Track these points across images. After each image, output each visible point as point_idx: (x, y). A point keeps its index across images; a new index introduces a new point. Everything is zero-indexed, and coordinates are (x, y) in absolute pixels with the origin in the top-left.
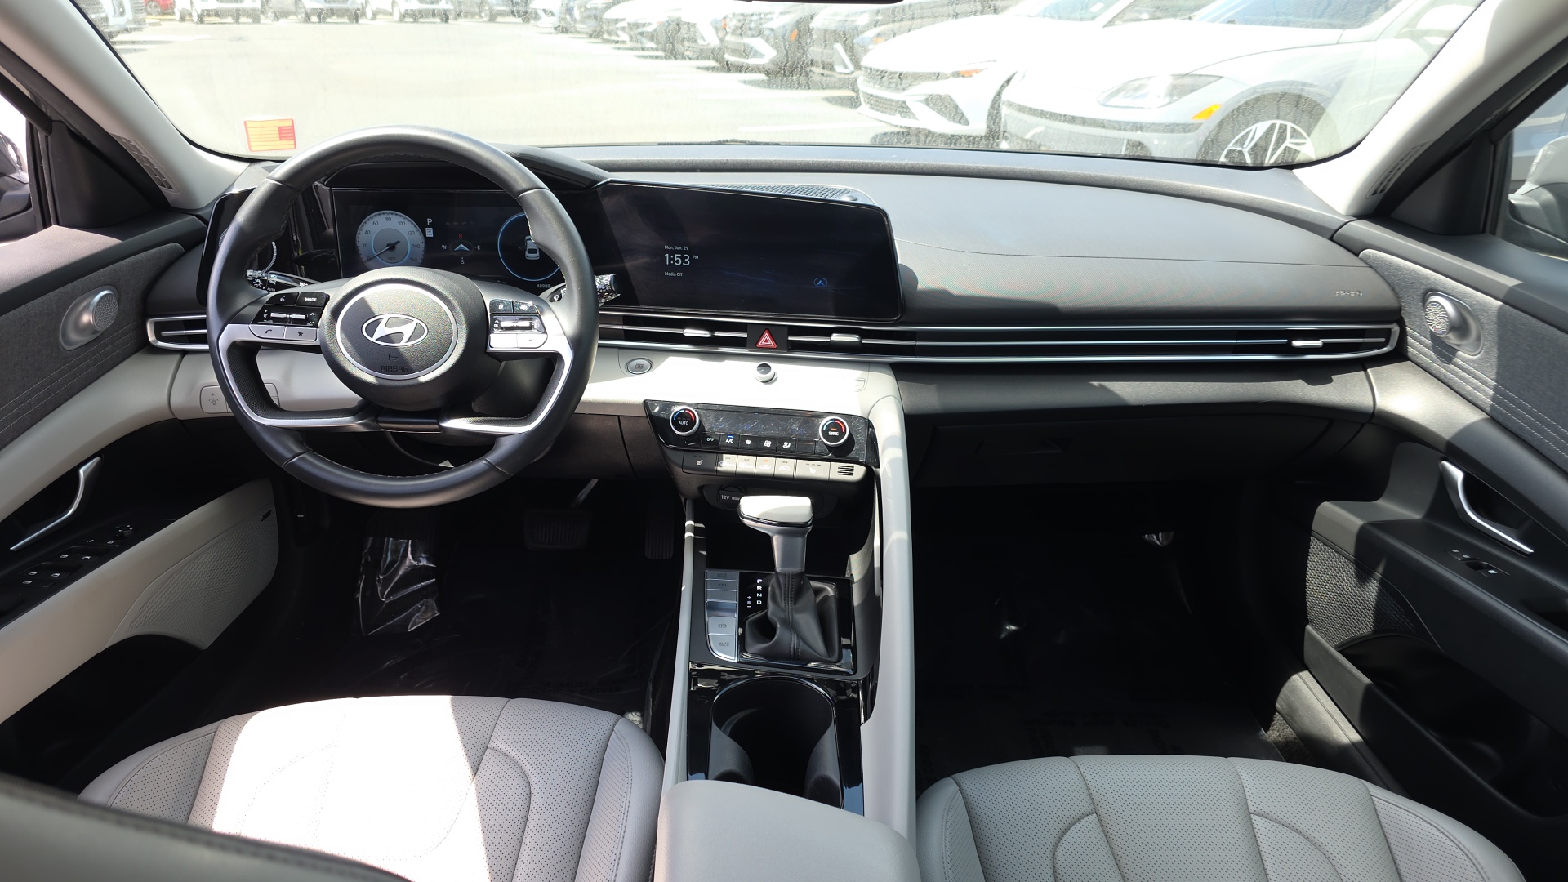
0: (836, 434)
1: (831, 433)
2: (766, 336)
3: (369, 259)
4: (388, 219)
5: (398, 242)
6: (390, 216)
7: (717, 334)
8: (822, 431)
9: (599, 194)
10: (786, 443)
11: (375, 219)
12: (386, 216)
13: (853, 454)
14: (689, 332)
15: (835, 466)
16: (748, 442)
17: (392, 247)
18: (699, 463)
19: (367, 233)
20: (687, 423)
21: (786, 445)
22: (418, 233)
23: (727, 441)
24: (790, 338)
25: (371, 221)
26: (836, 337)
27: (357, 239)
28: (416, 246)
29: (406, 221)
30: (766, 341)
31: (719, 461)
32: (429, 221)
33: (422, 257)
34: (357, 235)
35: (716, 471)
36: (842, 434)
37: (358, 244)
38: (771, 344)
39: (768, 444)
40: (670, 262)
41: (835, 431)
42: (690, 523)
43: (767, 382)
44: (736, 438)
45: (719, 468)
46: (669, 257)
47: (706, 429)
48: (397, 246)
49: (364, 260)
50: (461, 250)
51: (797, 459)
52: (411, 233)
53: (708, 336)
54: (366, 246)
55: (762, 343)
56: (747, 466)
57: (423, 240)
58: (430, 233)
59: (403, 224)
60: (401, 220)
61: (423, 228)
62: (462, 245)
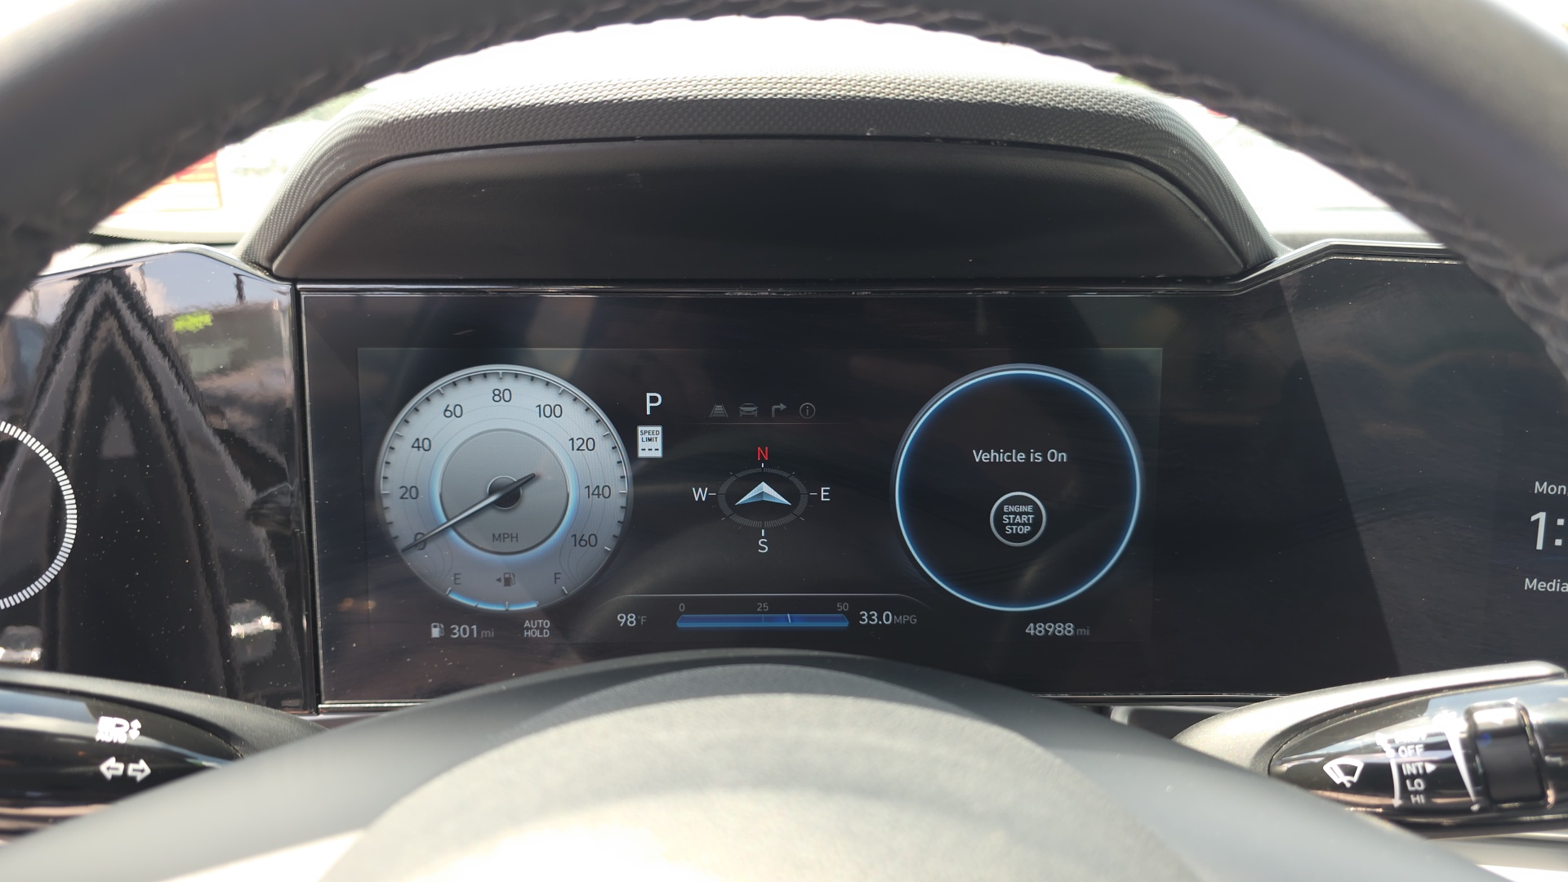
3: (420, 543)
4: (499, 396)
5: (531, 479)
6: (509, 383)
9: (1289, 295)
11: (452, 397)
12: (493, 384)
17: (509, 496)
19: (418, 445)
22: (609, 444)
25: (438, 404)
27: (383, 471)
28: (599, 492)
29: (566, 402)
32: (653, 400)
33: (617, 531)
34: (384, 455)
37: (384, 488)
40: (1549, 539)
46: (1550, 523)
48: (529, 494)
49: (401, 544)
50: (763, 507)
52: (584, 445)
54: (411, 492)
57: (625, 470)
58: (651, 443)
59: (554, 412)
60: (549, 397)
61: (626, 428)
62: (764, 487)
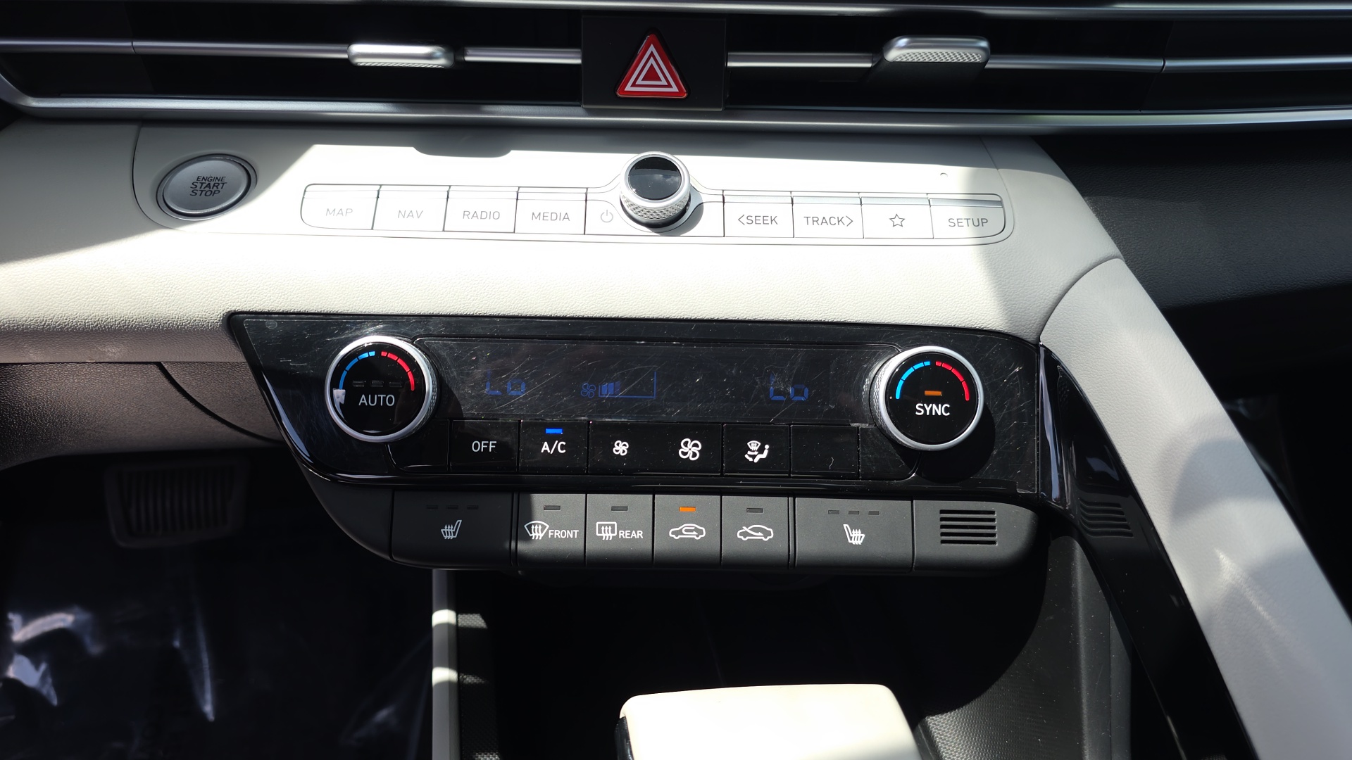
0: (939, 410)
1: (921, 409)
2: (651, 57)
7: (474, 56)
8: (890, 403)
10: (754, 445)
13: (989, 471)
14: (367, 53)
15: (929, 511)
16: (621, 448)
18: (449, 532)
20: (389, 400)
21: (756, 452)
23: (545, 447)
24: (730, 64)
26: (900, 51)
30: (652, 75)
31: (519, 520)
35: (515, 556)
36: (962, 411)
38: (668, 84)
39: (690, 449)
41: (937, 401)
42: (443, 617)
43: (666, 225)
44: (572, 432)
45: (522, 547)
47: (468, 409)
51: (794, 494)
53: (441, 62)
55: (636, 84)
56: (624, 534)
